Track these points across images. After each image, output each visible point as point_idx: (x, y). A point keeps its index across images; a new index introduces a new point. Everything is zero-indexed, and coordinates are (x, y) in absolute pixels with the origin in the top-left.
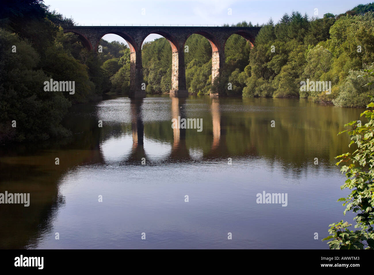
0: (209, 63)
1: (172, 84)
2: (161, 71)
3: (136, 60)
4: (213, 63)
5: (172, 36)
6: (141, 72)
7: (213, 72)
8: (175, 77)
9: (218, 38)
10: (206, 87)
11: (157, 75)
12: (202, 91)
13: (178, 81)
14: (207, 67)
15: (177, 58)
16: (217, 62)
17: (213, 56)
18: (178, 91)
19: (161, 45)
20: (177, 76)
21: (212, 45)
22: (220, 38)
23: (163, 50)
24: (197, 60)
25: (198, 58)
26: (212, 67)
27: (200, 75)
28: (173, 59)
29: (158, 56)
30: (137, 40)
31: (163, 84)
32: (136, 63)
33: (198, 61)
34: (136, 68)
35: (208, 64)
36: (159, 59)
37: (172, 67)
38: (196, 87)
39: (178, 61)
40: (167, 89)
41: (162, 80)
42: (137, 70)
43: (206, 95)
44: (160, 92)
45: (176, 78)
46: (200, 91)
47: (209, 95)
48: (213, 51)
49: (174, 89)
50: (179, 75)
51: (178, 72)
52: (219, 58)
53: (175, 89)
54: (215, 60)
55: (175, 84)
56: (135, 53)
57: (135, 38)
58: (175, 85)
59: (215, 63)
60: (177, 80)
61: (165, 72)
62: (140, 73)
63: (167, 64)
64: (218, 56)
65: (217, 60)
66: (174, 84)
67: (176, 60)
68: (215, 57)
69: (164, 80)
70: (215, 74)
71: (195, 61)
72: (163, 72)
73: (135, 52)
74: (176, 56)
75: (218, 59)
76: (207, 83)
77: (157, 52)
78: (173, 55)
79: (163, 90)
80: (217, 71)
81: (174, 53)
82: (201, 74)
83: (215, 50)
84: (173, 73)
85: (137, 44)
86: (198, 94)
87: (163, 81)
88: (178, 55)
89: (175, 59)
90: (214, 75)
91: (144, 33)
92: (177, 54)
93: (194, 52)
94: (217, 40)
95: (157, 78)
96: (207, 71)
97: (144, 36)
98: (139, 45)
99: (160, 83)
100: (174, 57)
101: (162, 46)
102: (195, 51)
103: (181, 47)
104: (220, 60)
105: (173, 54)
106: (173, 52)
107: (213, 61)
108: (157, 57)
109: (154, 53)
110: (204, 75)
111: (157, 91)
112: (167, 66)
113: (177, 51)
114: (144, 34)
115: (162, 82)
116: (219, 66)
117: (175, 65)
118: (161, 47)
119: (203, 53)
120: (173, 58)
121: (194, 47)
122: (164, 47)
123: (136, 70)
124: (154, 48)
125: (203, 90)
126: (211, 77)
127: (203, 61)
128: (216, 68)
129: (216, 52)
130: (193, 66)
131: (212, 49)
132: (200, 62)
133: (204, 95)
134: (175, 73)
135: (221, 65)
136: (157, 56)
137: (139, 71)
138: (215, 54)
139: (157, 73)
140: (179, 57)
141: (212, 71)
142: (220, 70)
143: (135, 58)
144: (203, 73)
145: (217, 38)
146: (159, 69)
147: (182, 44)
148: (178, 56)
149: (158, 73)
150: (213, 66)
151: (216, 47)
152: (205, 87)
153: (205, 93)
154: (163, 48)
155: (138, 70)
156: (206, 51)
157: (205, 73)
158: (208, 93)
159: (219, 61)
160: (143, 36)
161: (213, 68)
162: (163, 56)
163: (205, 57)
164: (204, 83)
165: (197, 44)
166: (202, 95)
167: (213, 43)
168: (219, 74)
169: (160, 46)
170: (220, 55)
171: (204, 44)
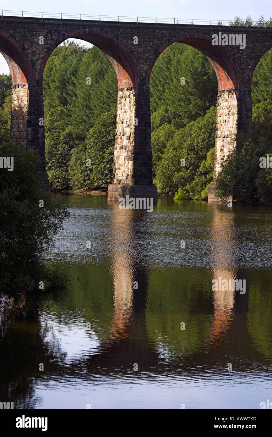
0: (205, 118)
1: (116, 169)
2: (70, 134)
3: (29, 106)
4: (219, 119)
5: (121, 45)
6: (40, 136)
7: (219, 143)
8: (123, 151)
9: (236, 56)
10: (196, 181)
11: (57, 144)
12: (187, 191)
13: (131, 163)
14: (200, 129)
15: (130, 102)
16: (232, 117)
17: (220, 101)
18: (132, 187)
19: (68, 66)
20: (131, 148)
21: (220, 72)
22: (240, 57)
23: (74, 79)
24: (171, 109)
25: (173, 104)
26: (215, 130)
27: (180, 148)
28: (119, 106)
29: (61, 94)
30: (34, 53)
31: (74, 168)
32: (29, 111)
33: (174, 112)
34: (28, 126)
35: (202, 121)
36: (64, 102)
37: (117, 125)
38: (170, 178)
39: (134, 111)
40: (84, 180)
41: (73, 157)
42: (30, 129)
43: (197, 199)
44: (64, 189)
45: (126, 155)
46: (180, 191)
47: (206, 199)
48: (221, 88)
49: (120, 181)
50: (135, 147)
51: (132, 140)
52: (236, 107)
53: (123, 181)
54: (226, 111)
55: (123, 169)
56: (26, 87)
57: (28, 49)
58: (124, 172)
59: (226, 118)
60: (128, 160)
61: (82, 138)
62: (38, 138)
63: (87, 116)
64: (234, 102)
65: (232, 112)
66: (120, 169)
67: (127, 107)
68: (226, 104)
69: (77, 159)
70: (223, 146)
71: (166, 111)
72: (74, 136)
73: (27, 84)
74: (128, 99)
75: (235, 110)
76: (201, 169)
77: (57, 84)
78: (119, 96)
79: (76, 183)
80: (229, 139)
81: (122, 90)
82: (185, 145)
83: (225, 86)
84: (119, 141)
85: (34, 64)
86: (176, 197)
87: (76, 161)
88: (135, 95)
89: (125, 105)
90: (222, 150)
91: (51, 35)
92: (132, 93)
93: (161, 88)
94: (234, 60)
95: (58, 153)
96: (200, 139)
97: (50, 44)
98: (38, 67)
99: (65, 164)
100: (123, 100)
101: (71, 69)
102: (163, 87)
103: (144, 75)
104: (240, 113)
105: (120, 94)
106: (120, 87)
107: (218, 114)
108: (58, 96)
109: (50, 88)
110: (191, 149)
111: (59, 184)
112: (85, 121)
113: (132, 85)
114: (52, 39)
115: (72, 163)
116: (235, 126)
117: (125, 122)
118: (68, 72)
119: (189, 93)
120: (119, 102)
121: (162, 77)
122: (76, 71)
123: (26, 131)
124: (50, 74)
125: (188, 187)
126: (214, 156)
127: (186, 112)
128: (227, 133)
129: (229, 91)
130: (160, 125)
131: (219, 83)
132: (179, 116)
133: (191, 199)
134: (125, 143)
135: (240, 125)
136: (59, 93)
137: (37, 134)
138: (225, 95)
139: (58, 139)
140: (135, 102)
141: (217, 140)
142: (239, 139)
143: (27, 98)
144: (188, 142)
145: (234, 55)
146: (63, 130)
147: (146, 68)
148: (133, 98)
149: (62, 138)
150: (219, 126)
151: (228, 79)
152: (194, 179)
153: (194, 195)
154: (74, 75)
155: (33, 130)
156: (195, 87)
157: (195, 144)
158: (203, 196)
159: (235, 114)
160: (49, 42)
161: (219, 132)
162: (76, 95)
163: (193, 103)
164: (192, 170)
165: (168, 68)
166: (187, 199)
167: (221, 69)
168: (237, 147)
169: (66, 71)
170: (238, 100)
171: (191, 69)
